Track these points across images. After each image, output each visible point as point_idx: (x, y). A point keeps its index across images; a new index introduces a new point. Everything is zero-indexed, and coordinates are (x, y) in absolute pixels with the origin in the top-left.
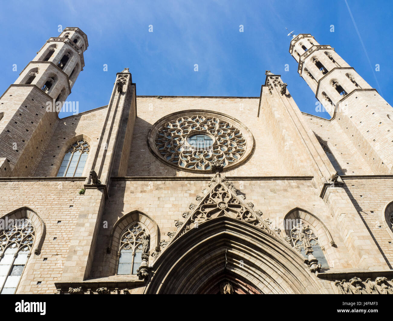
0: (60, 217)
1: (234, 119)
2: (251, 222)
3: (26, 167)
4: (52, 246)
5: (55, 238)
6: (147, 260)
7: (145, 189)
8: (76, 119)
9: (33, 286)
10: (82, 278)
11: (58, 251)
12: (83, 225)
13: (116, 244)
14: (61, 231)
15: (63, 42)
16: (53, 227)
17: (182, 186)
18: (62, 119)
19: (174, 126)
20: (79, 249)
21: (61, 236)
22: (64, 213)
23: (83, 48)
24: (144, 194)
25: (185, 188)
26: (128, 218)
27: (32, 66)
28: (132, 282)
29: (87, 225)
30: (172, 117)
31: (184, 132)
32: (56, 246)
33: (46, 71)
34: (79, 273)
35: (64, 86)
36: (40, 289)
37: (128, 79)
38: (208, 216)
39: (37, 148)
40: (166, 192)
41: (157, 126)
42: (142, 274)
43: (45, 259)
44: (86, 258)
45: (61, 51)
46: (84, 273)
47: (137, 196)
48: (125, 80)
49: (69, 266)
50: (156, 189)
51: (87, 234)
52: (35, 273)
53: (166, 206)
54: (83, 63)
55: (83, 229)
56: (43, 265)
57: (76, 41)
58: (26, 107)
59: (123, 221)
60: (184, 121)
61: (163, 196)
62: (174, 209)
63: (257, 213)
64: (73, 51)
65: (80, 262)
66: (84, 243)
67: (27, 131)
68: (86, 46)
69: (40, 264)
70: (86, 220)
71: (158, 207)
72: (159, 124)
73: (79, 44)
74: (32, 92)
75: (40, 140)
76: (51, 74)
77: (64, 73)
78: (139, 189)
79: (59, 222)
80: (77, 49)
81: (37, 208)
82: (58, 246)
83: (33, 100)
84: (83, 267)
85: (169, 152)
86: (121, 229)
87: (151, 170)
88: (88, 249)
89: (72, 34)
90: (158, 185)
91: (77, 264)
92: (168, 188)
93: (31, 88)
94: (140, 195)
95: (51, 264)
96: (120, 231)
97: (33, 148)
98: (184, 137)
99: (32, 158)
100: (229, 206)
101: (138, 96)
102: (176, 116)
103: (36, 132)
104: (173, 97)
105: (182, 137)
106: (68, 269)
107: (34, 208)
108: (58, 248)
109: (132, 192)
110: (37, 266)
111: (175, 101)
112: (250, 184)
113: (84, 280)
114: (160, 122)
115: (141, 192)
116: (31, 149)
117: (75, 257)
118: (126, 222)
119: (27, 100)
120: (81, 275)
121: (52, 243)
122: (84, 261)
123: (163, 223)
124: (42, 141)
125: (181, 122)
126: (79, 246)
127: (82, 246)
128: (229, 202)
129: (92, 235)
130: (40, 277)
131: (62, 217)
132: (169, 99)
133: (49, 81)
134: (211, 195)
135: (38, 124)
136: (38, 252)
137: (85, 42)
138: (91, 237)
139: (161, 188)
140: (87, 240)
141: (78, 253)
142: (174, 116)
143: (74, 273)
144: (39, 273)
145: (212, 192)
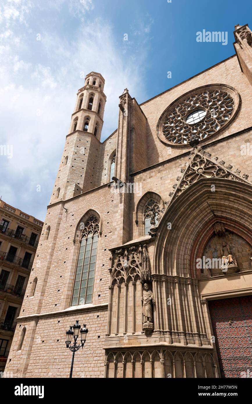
0: (108, 210)
1: (219, 85)
2: (224, 177)
3: (91, 183)
4: (107, 228)
5: (108, 223)
6: (154, 224)
7: (152, 175)
8: (111, 139)
9: (103, 252)
10: (122, 243)
11: (111, 230)
12: (117, 212)
13: (141, 217)
14: (110, 218)
15: (85, 89)
16: (106, 216)
17: (175, 164)
18: (103, 142)
19: (174, 114)
20: (117, 227)
21: (110, 221)
22: (109, 206)
23: (101, 85)
24: (151, 178)
25: (178, 165)
26: (144, 198)
27: (74, 117)
28: (147, 240)
29: (119, 211)
30: (171, 107)
31: (182, 115)
32: (109, 227)
33: (81, 116)
34: (120, 241)
35: (96, 120)
36: (106, 253)
37: (127, 98)
38: (190, 182)
39: (94, 168)
40: (165, 172)
41: (162, 119)
42: (152, 233)
43: (106, 236)
44: (122, 231)
45: (86, 96)
46: (122, 240)
47: (148, 181)
48: (125, 100)
49: (114, 238)
50: (159, 172)
51: (120, 217)
52: (102, 245)
53: (167, 182)
54: (104, 96)
55: (117, 214)
56: (105, 239)
57: (94, 83)
58: (77, 146)
59: (142, 201)
60: (181, 106)
61: (163, 175)
62: (172, 183)
63: (227, 168)
64: (94, 92)
65: (119, 235)
66: (119, 223)
67: (83, 161)
68: (103, 81)
69: (104, 240)
70: (118, 209)
71: (162, 185)
72: (163, 117)
73: (97, 85)
74: (77, 135)
75: (94, 162)
76: (86, 117)
77: (93, 112)
78: (148, 176)
79: (108, 212)
80: (96, 89)
81: (96, 208)
82: (110, 227)
83: (80, 140)
84: (121, 237)
85: (174, 136)
86: (142, 206)
87: (163, 156)
88: (122, 225)
89: (91, 79)
90: (160, 169)
91: (118, 236)
92: (166, 169)
93: (77, 134)
94: (149, 180)
95: (109, 238)
96: (142, 208)
97: (91, 170)
98: (183, 120)
99: (93, 175)
100: (205, 169)
101: (140, 105)
102: (174, 105)
103: (88, 159)
104: (169, 90)
105: (182, 120)
106: (114, 240)
107: (94, 209)
108: (111, 228)
109: (144, 180)
110: (102, 241)
111: (171, 93)
112: (227, 143)
113: (123, 244)
114: (163, 116)
115: (150, 178)
116: (89, 171)
117: (116, 233)
118: (144, 201)
119: (77, 142)
120: (121, 242)
121: (107, 226)
122: (121, 233)
123: (166, 195)
124: (95, 162)
125: (179, 108)
126: (117, 225)
127: (119, 225)
128: (205, 166)
129: (123, 216)
130: (105, 247)
131: (109, 209)
132: (166, 94)
133: (86, 122)
134: (191, 165)
135: (88, 154)
136: (101, 234)
137: (101, 79)
138: (122, 218)
139: (162, 171)
140: (120, 220)
141: (118, 230)
142: (172, 106)
143: (117, 241)
144: (104, 244)
145: (192, 163)
